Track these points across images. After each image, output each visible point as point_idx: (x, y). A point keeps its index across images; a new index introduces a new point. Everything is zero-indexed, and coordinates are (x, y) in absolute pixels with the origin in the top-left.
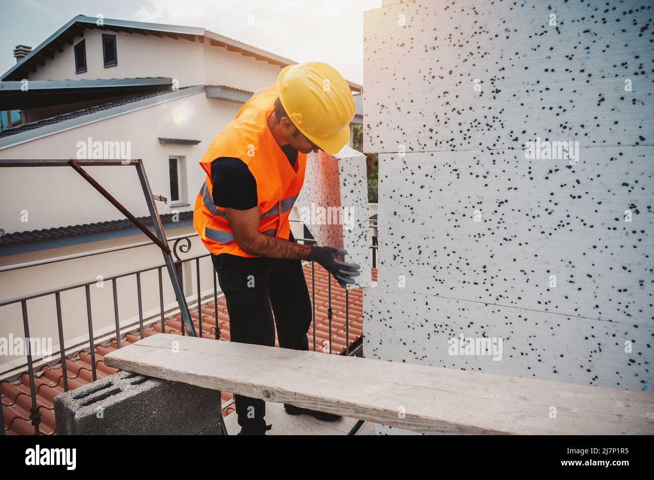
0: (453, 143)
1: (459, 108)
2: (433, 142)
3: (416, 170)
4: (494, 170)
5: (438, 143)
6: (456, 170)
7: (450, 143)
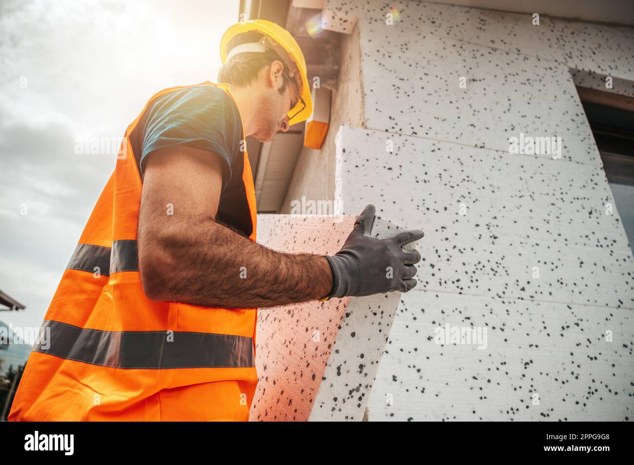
0: (460, 284)
1: (460, 246)
2: (436, 280)
3: (419, 314)
4: (511, 322)
5: (443, 282)
6: (469, 318)
7: (456, 284)
